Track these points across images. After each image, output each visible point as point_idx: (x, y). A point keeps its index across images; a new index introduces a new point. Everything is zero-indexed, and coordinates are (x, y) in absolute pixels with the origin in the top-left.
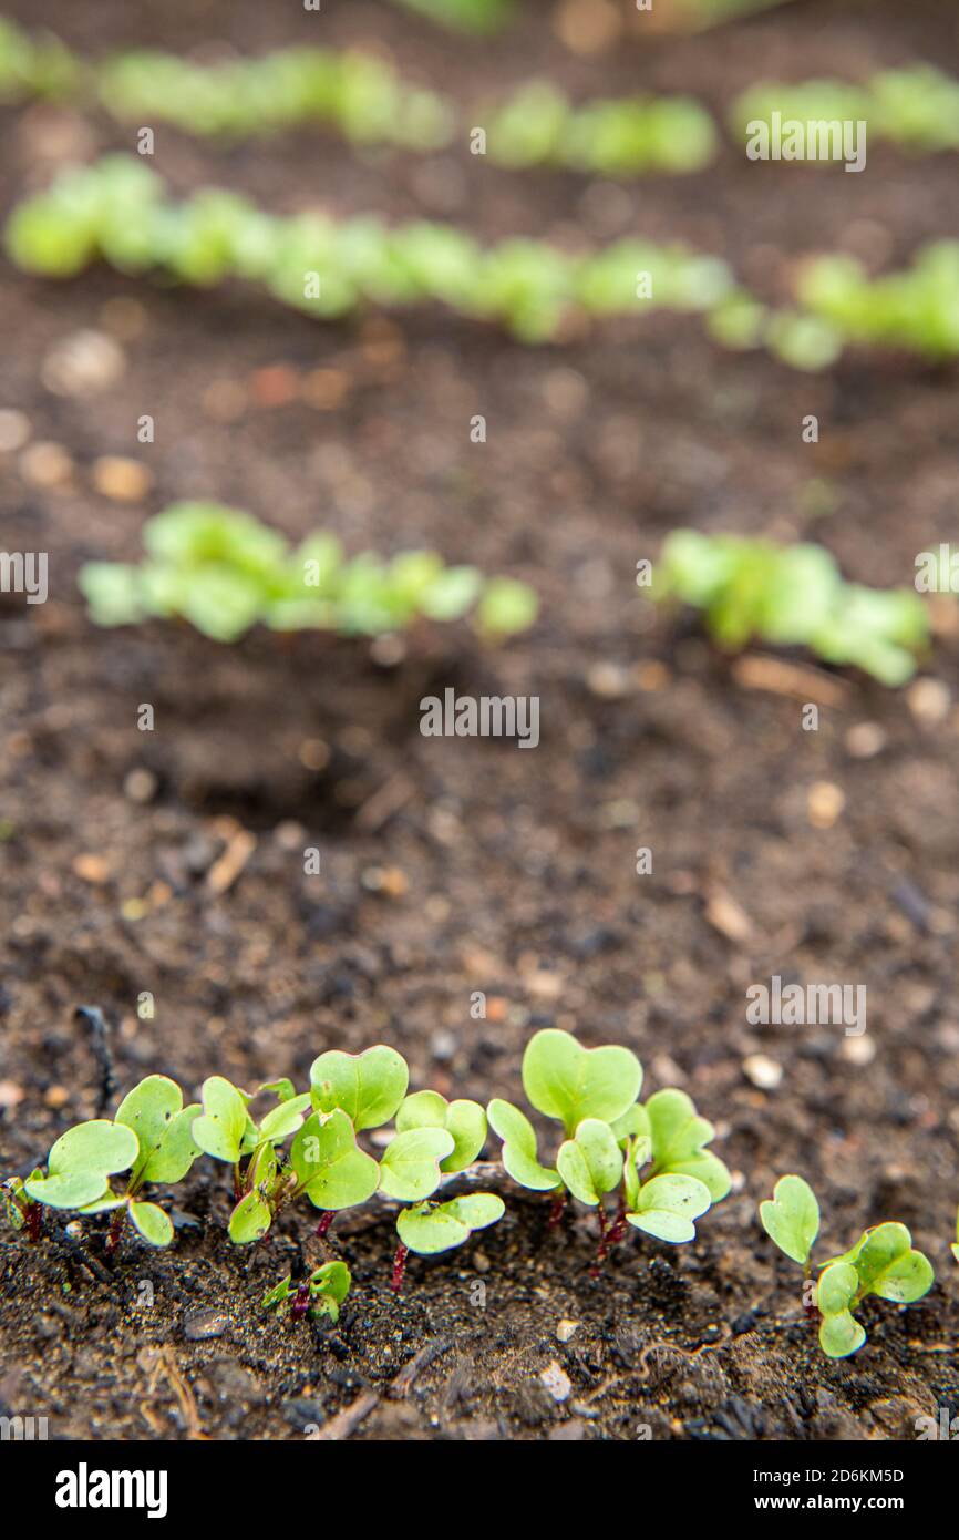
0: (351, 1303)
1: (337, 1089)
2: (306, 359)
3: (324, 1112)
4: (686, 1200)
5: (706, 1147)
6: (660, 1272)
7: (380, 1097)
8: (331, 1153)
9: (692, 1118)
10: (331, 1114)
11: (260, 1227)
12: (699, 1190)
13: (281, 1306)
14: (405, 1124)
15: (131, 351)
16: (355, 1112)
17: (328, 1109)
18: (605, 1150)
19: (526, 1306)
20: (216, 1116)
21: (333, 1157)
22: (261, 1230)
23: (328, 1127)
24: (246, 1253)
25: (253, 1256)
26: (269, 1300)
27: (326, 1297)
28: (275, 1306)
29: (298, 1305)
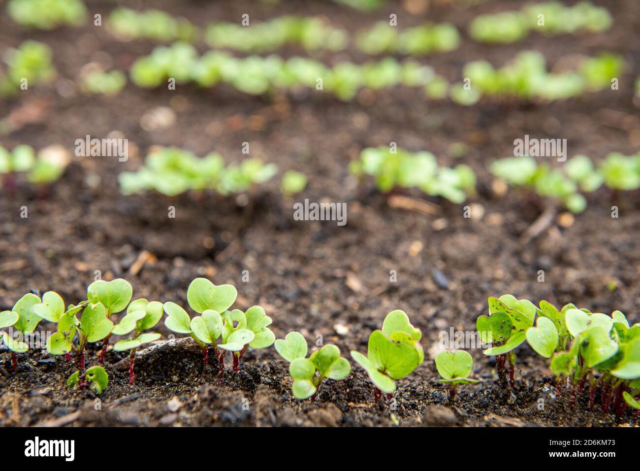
0: (111, 389)
1: (99, 295)
2: (248, 112)
3: (94, 303)
4: (244, 338)
5: (267, 327)
6: (242, 375)
7: (119, 299)
8: (96, 321)
9: (264, 316)
10: (96, 305)
11: (65, 350)
12: (250, 334)
13: (75, 385)
14: (130, 311)
15: (178, 115)
16: (108, 305)
17: (95, 302)
18: (216, 322)
19: (188, 393)
20: (48, 305)
21: (97, 322)
22: (65, 351)
23: (95, 310)
24: (67, 368)
25: (70, 369)
26: (69, 383)
27: (95, 382)
28: (72, 385)
29: (82, 384)
